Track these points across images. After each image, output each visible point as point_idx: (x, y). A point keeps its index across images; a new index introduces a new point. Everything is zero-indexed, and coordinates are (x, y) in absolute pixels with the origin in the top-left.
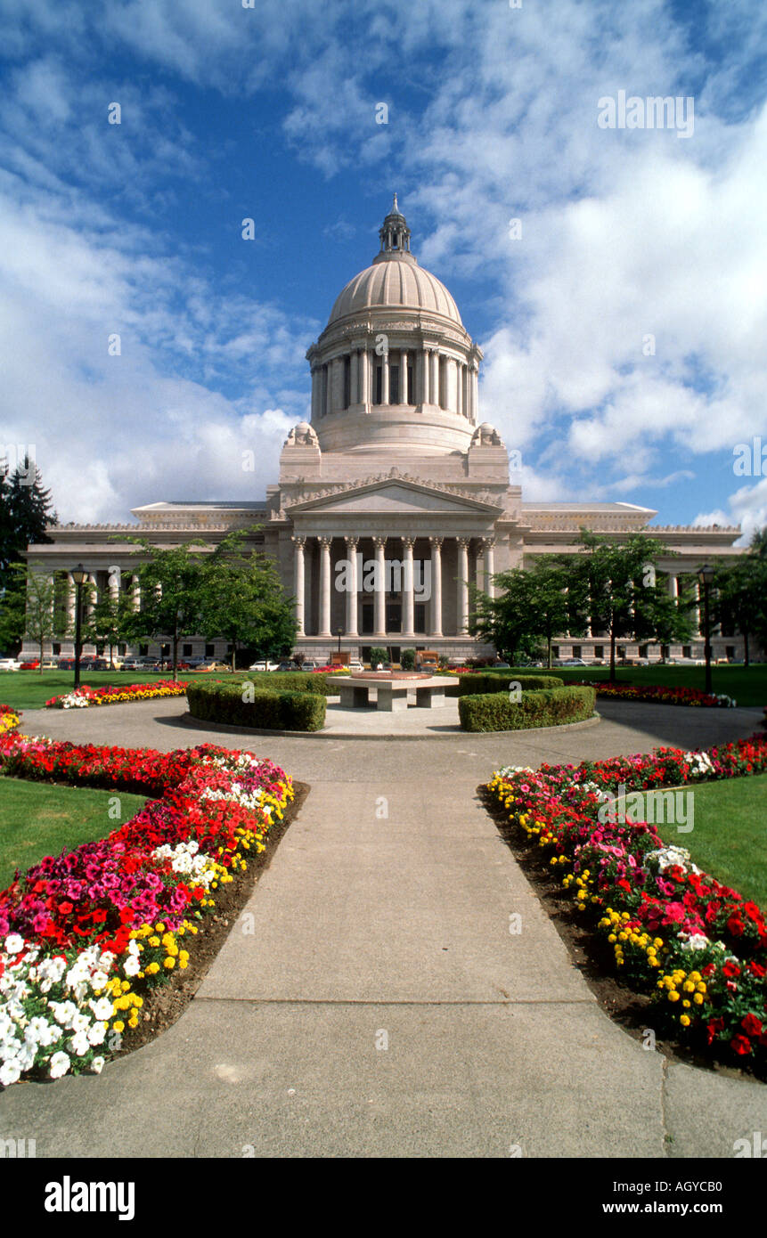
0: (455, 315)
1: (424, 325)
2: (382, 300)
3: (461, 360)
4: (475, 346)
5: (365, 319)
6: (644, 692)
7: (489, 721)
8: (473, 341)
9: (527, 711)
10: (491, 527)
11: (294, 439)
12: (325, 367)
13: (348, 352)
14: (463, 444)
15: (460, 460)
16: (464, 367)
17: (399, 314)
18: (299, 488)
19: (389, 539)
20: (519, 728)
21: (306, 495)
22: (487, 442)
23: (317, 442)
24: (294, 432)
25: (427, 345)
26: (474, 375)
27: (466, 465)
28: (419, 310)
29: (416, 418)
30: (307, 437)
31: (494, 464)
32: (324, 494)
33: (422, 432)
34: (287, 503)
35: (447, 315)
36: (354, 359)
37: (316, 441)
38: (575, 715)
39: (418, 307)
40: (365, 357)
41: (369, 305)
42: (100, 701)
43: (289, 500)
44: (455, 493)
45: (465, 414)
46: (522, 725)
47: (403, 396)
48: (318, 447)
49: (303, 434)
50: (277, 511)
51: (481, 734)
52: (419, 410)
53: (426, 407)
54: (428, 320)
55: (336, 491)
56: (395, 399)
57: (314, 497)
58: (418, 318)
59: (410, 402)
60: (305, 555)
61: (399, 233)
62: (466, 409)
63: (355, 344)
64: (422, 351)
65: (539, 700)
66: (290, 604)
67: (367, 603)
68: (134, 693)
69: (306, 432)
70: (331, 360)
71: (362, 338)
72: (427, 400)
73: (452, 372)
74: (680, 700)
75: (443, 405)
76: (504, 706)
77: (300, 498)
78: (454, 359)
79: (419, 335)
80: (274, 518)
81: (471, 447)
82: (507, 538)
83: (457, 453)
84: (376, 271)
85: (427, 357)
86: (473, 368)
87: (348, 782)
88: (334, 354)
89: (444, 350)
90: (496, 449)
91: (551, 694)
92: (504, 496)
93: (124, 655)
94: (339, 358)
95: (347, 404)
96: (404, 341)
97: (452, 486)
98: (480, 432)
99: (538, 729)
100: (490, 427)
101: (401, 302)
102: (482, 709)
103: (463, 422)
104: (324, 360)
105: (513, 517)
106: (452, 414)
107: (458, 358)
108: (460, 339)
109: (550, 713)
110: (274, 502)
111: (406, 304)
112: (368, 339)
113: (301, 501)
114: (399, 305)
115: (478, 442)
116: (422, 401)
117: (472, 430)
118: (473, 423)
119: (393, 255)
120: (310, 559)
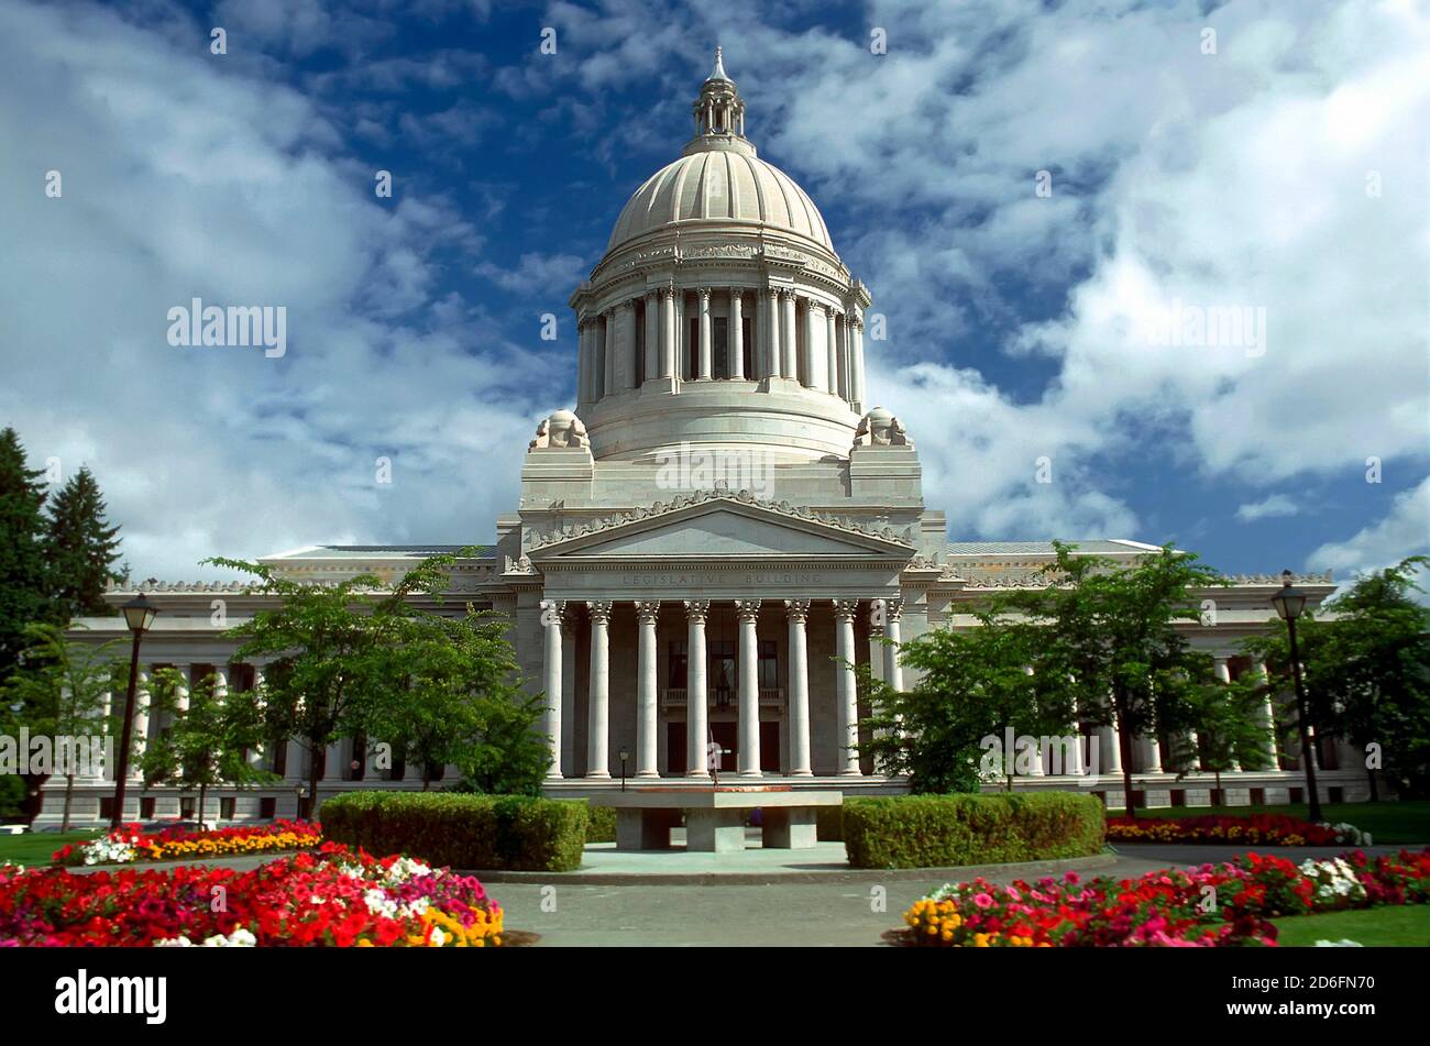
0: (821, 234)
1: (769, 250)
2: (698, 209)
3: (833, 306)
4: (856, 283)
5: (672, 241)
6: (1193, 827)
7: (902, 847)
8: (852, 277)
9: (975, 829)
10: (895, 581)
11: (546, 438)
12: (602, 320)
13: (639, 295)
14: (841, 443)
15: (835, 471)
16: (839, 318)
17: (726, 232)
18: (555, 517)
19: (714, 604)
20: (961, 863)
21: (566, 529)
22: (883, 440)
23: (588, 442)
24: (547, 425)
25: (775, 282)
26: (856, 330)
27: (846, 479)
28: (761, 227)
29: (759, 400)
30: (570, 434)
31: (896, 477)
32: (599, 526)
33: (770, 424)
34: (532, 542)
35: (808, 235)
36: (651, 307)
37: (585, 440)
38: (1069, 843)
39: (758, 221)
40: (670, 303)
41: (677, 220)
42: (158, 852)
43: (536, 538)
44: (828, 522)
45: (842, 394)
46: (967, 858)
47: (735, 363)
48: (588, 451)
49: (563, 430)
50: (516, 558)
51: (888, 872)
52: (764, 389)
53: (775, 383)
54: (775, 242)
55: (619, 522)
56: (722, 370)
57: (581, 532)
58: (760, 240)
59: (748, 375)
60: (564, 633)
61: (726, 107)
62: (844, 387)
63: (652, 283)
64: (768, 292)
65: (997, 808)
66: (534, 707)
67: (674, 720)
68: (227, 840)
69: (568, 425)
70: (613, 308)
71: (664, 271)
72: (777, 371)
73: (819, 324)
74: (1262, 835)
75: (804, 379)
76: (930, 817)
77: (557, 533)
78: (821, 305)
79: (762, 266)
80: (511, 570)
81: (854, 449)
82: (923, 600)
83: (829, 460)
84: (688, 166)
85: (775, 302)
86: (854, 320)
87: (619, 929)
88: (618, 297)
89: (804, 290)
90: (899, 450)
91: (1020, 799)
92: (915, 527)
93: (230, 817)
94: (626, 305)
95: (639, 379)
96: (735, 276)
97: (822, 511)
98: (869, 423)
99: (1000, 866)
100: (886, 415)
101: (731, 215)
102: (887, 824)
103: (840, 409)
104: (601, 308)
105: (933, 564)
106: (820, 395)
107: (828, 303)
108: (830, 271)
109: (1020, 835)
110: (511, 543)
111: (739, 217)
112: (675, 273)
113: (558, 538)
114: (726, 218)
115: (866, 440)
116: (769, 374)
117: (855, 420)
118: (857, 408)
119: (717, 142)
120: (572, 643)
